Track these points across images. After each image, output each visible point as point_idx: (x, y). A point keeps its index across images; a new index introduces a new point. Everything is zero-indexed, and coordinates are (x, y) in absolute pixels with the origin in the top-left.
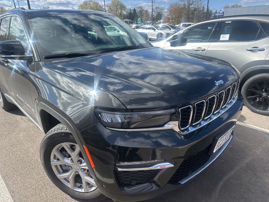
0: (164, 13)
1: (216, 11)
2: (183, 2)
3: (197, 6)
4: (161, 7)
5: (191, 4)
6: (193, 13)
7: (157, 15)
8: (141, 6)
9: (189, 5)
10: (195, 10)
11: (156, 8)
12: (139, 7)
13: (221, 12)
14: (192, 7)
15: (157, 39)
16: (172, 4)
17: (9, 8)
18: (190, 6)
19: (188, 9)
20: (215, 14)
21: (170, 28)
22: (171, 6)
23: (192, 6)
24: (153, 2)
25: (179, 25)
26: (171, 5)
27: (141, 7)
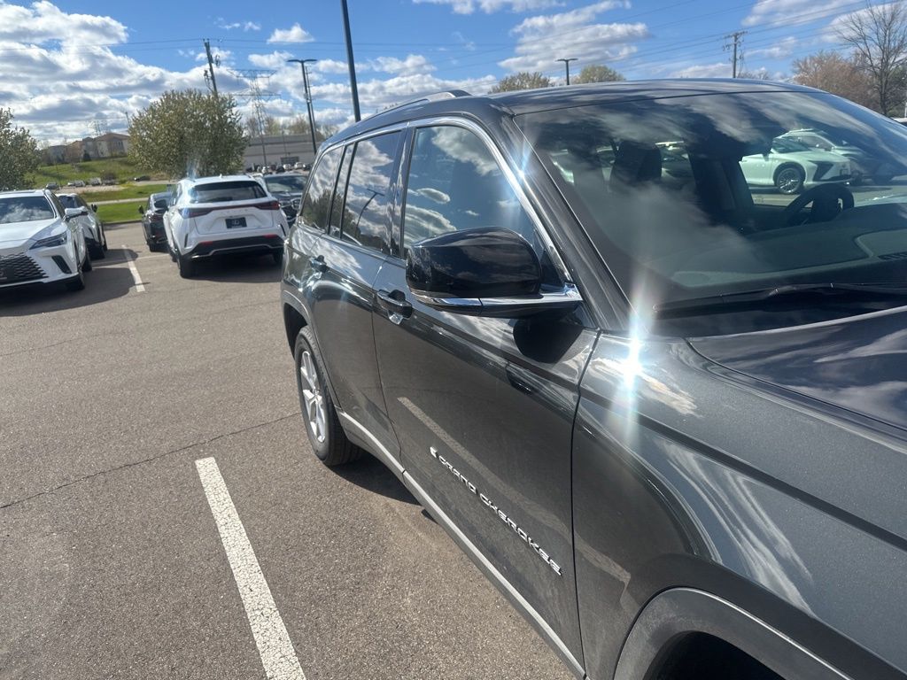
2: (862, 46)
4: (760, 75)
5: (897, 51)
9: (887, 53)
16: (801, 57)
18: (893, 57)
19: (882, 71)
21: (826, 144)
22: (802, 67)
23: (902, 57)
24: (738, 57)
26: (796, 63)
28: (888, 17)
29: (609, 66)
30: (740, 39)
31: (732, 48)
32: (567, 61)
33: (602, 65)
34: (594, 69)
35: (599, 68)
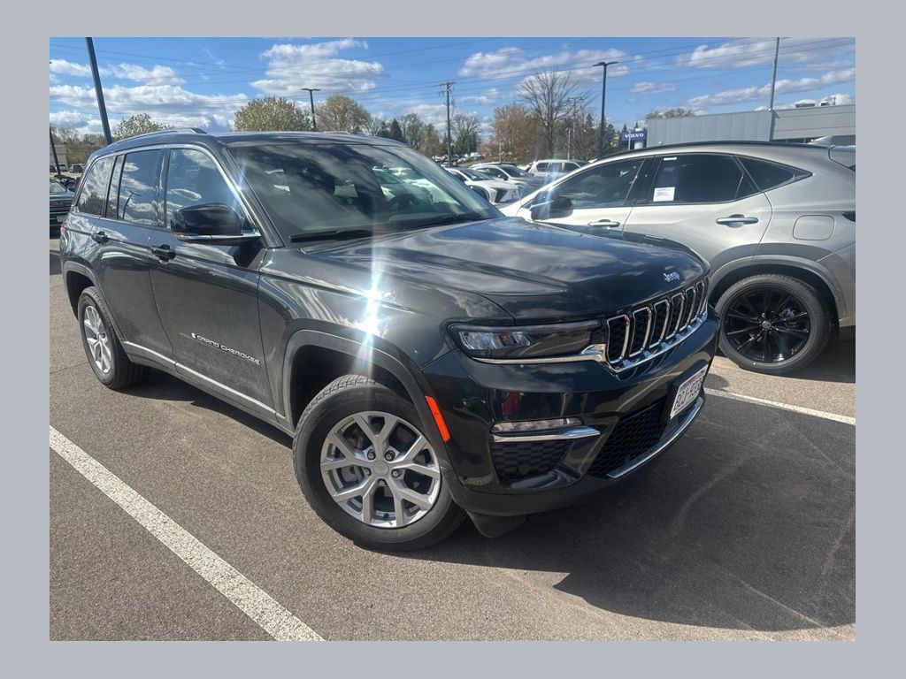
0: (479, 134)
1: (625, 128)
2: (534, 103)
3: (574, 115)
4: (472, 118)
5: (558, 109)
6: (562, 134)
7: (459, 138)
8: (415, 113)
9: (551, 110)
10: (568, 123)
11: (458, 119)
12: (409, 116)
13: (637, 130)
14: (558, 115)
16: (501, 106)
18: (555, 114)
19: (549, 123)
20: (621, 135)
21: (505, 175)
22: (501, 114)
23: (560, 114)
24: (450, 102)
25: (528, 166)
26: (497, 111)
27: (414, 116)
29: (351, 97)
30: (451, 88)
31: (446, 94)
32: (311, 91)
33: (345, 96)
34: (338, 98)
35: (343, 98)
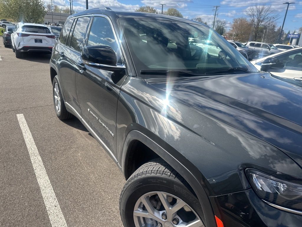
0: (225, 28)
1: (289, 32)
2: (252, 17)
3: (269, 24)
4: (223, 21)
5: (262, 21)
6: (262, 32)
7: (217, 29)
8: (200, 17)
9: (259, 21)
10: (265, 27)
11: (217, 21)
12: (198, 18)
13: (295, 34)
14: (262, 24)
15: (219, 57)
16: (236, 18)
17: (63, 7)
18: (260, 23)
19: (257, 26)
20: (287, 35)
21: (236, 46)
22: (236, 21)
23: (263, 23)
24: (216, 14)
25: (245, 43)
26: (234, 20)
27: (200, 19)
28: (261, 10)
29: (177, 9)
30: (218, 9)
31: (215, 11)
32: (163, 5)
33: (175, 9)
34: (172, 9)
35: (174, 9)
